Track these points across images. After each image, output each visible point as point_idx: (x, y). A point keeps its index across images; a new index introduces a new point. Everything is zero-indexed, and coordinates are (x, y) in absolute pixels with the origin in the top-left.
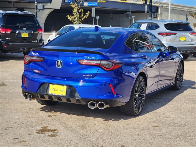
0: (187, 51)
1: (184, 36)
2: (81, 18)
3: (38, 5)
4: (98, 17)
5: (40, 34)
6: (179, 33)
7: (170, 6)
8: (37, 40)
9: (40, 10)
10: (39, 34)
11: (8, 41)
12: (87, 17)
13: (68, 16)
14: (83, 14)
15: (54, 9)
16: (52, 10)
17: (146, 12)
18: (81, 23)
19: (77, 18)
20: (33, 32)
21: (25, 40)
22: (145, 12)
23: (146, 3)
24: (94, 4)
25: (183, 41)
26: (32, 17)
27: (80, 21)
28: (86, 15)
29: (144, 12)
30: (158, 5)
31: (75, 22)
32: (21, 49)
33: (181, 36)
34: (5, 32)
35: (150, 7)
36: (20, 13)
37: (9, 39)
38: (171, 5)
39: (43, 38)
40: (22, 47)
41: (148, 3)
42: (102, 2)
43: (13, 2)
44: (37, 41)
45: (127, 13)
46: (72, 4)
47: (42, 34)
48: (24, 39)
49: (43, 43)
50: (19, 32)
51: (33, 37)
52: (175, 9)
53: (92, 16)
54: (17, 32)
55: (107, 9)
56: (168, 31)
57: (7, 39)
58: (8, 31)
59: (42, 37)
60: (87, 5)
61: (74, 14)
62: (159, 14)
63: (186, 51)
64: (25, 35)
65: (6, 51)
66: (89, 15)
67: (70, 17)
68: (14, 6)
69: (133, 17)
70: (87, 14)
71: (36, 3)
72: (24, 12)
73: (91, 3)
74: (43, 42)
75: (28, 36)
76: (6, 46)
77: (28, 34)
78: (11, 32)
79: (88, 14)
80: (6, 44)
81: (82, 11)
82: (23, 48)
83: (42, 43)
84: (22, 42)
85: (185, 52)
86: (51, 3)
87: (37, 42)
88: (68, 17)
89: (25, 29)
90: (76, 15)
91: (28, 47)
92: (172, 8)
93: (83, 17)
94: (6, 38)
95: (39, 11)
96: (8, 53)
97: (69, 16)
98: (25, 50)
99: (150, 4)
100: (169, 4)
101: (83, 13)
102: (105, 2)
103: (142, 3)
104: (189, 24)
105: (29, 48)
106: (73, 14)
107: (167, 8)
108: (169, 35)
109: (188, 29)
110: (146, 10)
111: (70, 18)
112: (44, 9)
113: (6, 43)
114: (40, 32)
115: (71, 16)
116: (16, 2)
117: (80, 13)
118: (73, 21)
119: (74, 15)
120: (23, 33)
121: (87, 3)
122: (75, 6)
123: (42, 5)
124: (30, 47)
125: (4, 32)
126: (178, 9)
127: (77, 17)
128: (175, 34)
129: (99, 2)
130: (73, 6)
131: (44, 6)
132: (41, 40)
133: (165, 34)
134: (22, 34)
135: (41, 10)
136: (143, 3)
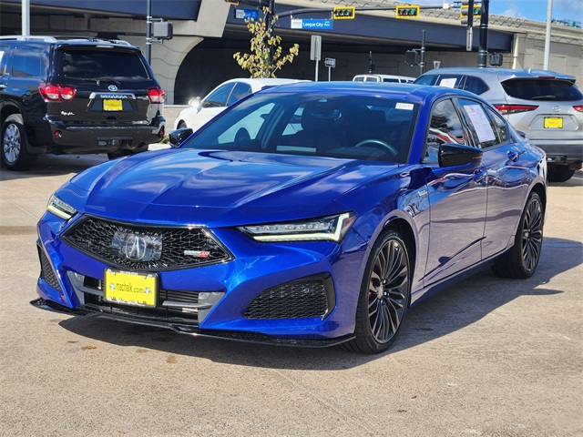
0: (566, 156)
1: (559, 116)
2: (275, 63)
3: (155, 23)
4: (331, 62)
5: (155, 103)
6: (544, 107)
7: (548, 32)
8: (145, 118)
9: (159, 38)
10: (152, 103)
11: (67, 121)
12: (291, 60)
13: (237, 55)
14: (279, 50)
15: (206, 38)
16: (198, 41)
17: (470, 49)
18: (273, 75)
19: (262, 62)
20: (134, 98)
21: (114, 118)
22: (468, 49)
23: (470, 21)
24: (321, 25)
25: (555, 130)
26: (134, 55)
27: (271, 71)
28: (289, 53)
29: (463, 49)
30: (512, 29)
31: (257, 74)
32: (101, 143)
33: (549, 116)
34: (60, 96)
35: (483, 34)
36: (102, 43)
37: (69, 114)
38: (552, 28)
39: (163, 114)
40: (103, 138)
41: (477, 23)
42: (344, 18)
43: (86, 16)
44: (145, 122)
45: (414, 50)
46: (251, 22)
47: (159, 103)
48: (111, 115)
49: (163, 127)
50: (97, 98)
51: (134, 109)
52: (563, 41)
53: (312, 58)
54: (92, 96)
55: (361, 40)
56: (511, 100)
57: (65, 114)
58: (66, 93)
59: (158, 113)
60: (301, 27)
61: (254, 51)
62: (516, 54)
63: (564, 158)
64: (113, 105)
65: (60, 149)
66: (297, 54)
67: (242, 59)
68: (89, 27)
69: (435, 62)
70: (291, 50)
71: (148, 17)
72: (113, 42)
73: (312, 22)
74: (161, 125)
75: (121, 109)
76: (60, 133)
77: (120, 101)
78: (76, 97)
79: (295, 50)
80: (61, 128)
81: (277, 42)
82: (107, 141)
83: (158, 126)
84: (105, 123)
85: (558, 159)
86: (196, 20)
87: (146, 125)
88: (239, 57)
89: (113, 88)
90: (261, 53)
91: (119, 138)
92: (553, 39)
93: (281, 58)
94: (63, 113)
95: (156, 40)
96: (65, 153)
97: (242, 55)
98: (111, 145)
99: (481, 26)
100: (545, 27)
101: (280, 48)
102: (353, 17)
103: (458, 23)
104: (574, 81)
105: (123, 141)
106: (252, 50)
107: (541, 38)
108: (516, 112)
109: (572, 95)
110: (469, 44)
111: (243, 62)
112: (171, 35)
113: (60, 126)
114: (155, 98)
115: (245, 55)
116: (97, 16)
117: (273, 49)
118: (251, 71)
119: (254, 53)
120: (107, 99)
121: (301, 21)
122: (257, 28)
123: (166, 23)
124: (124, 138)
125: (55, 96)
126: (573, 42)
127: (263, 59)
128: (532, 108)
129: (335, 18)
130: (252, 28)
131: (170, 28)
132: (157, 120)
133: (505, 109)
134: (105, 101)
135: (163, 38)
136: (462, 23)
